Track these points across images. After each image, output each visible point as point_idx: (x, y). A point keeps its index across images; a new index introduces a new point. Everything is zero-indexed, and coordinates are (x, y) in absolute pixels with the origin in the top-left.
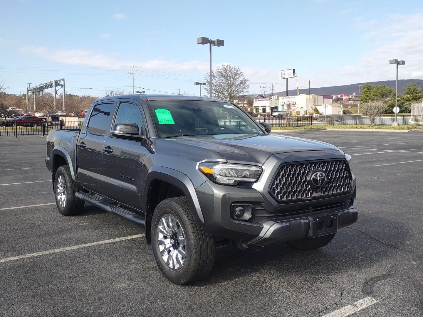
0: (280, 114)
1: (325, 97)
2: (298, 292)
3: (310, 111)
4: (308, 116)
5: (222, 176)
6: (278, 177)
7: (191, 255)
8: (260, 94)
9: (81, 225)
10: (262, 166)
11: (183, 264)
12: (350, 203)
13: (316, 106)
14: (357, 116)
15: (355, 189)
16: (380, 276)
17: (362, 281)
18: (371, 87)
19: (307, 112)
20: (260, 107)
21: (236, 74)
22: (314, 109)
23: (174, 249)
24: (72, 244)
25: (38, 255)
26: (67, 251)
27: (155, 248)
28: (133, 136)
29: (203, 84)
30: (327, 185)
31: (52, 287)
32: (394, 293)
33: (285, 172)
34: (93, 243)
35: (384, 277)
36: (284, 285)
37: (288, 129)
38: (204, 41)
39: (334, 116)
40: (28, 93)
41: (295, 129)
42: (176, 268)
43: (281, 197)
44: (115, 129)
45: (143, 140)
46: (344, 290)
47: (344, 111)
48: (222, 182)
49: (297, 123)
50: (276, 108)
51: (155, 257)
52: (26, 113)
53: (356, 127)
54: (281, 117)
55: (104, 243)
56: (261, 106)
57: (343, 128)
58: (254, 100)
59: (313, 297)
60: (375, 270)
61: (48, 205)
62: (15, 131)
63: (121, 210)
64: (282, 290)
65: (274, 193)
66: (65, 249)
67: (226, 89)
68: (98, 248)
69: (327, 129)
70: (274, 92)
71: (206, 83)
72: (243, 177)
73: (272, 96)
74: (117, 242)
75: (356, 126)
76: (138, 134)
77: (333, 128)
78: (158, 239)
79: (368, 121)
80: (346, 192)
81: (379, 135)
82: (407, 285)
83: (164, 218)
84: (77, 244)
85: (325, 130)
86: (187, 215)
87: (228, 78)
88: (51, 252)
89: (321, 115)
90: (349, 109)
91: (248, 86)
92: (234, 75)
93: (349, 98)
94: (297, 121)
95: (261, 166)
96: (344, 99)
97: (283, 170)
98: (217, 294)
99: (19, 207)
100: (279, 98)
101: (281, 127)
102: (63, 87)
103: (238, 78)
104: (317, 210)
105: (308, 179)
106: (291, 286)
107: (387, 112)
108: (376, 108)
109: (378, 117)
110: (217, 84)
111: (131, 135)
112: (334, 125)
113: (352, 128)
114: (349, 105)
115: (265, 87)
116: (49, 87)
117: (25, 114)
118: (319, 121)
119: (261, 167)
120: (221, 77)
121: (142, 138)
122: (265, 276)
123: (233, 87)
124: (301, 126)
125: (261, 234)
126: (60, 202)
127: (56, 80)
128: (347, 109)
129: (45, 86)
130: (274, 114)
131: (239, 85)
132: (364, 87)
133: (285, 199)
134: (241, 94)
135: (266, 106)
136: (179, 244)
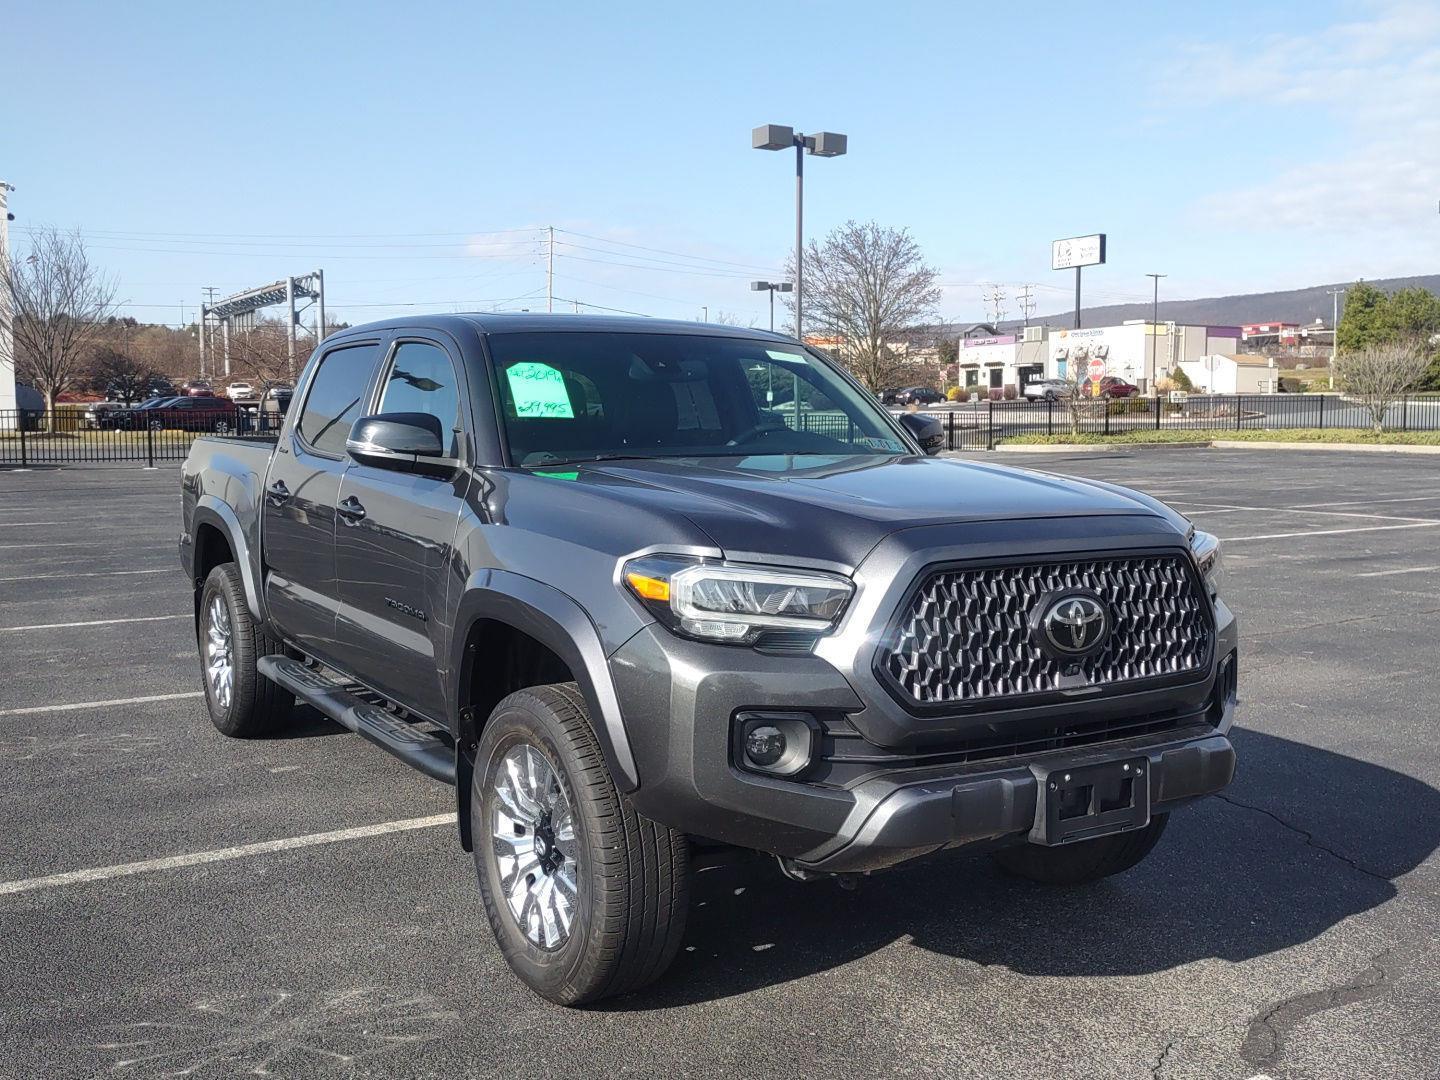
0: (1049, 391)
1: (1214, 331)
2: (997, 1048)
3: (1157, 380)
4: (1150, 397)
5: (700, 608)
6: (910, 617)
7: (594, 901)
8: (985, 321)
9: (274, 771)
10: (853, 575)
11: (570, 930)
12: (1206, 713)
13: (1179, 364)
14: (1322, 396)
15: (1233, 663)
16: (1321, 993)
17: (1250, 1012)
18: (1377, 295)
19: (1149, 383)
20: (982, 365)
21: (896, 254)
22: (1172, 372)
23: (546, 872)
24: (223, 841)
25: (96, 876)
26: (200, 866)
27: (485, 868)
28: (420, 459)
29: (780, 288)
30: (1109, 649)
31: (107, 999)
32: (1364, 1061)
33: (941, 599)
34: (296, 840)
35: (1335, 996)
36: (950, 1017)
37: (1072, 443)
38: (779, 138)
39: (1240, 397)
40: (204, 319)
41: (1097, 442)
42: (549, 946)
43: (923, 689)
44: (358, 435)
45: (457, 476)
46: (1170, 1045)
47: (1280, 379)
48: (703, 633)
49: (1107, 424)
50: (1039, 368)
51: (484, 899)
52: (194, 385)
53: (1319, 438)
54: (1050, 402)
55: (334, 839)
56: (987, 365)
57: (1270, 439)
58: (962, 342)
59: (1050, 1068)
60: (1304, 970)
61: (185, 699)
62: (147, 447)
63: (392, 724)
64: (936, 1039)
65: (897, 675)
66: (194, 858)
67: (862, 304)
68: (310, 858)
69: (1215, 443)
70: (1034, 314)
71: (791, 285)
72: (780, 614)
73: (1025, 330)
74: (381, 837)
75: (1318, 431)
76: (439, 454)
77: (1236, 439)
78: (495, 835)
79: (1362, 415)
80: (1188, 672)
81: (1396, 467)
82: (1422, 1030)
83: (512, 758)
84: (240, 839)
85: (1206, 445)
86: (585, 752)
87: (869, 265)
88: (144, 868)
89: (1196, 395)
90: (1300, 372)
91: (936, 295)
92: (889, 257)
93: (1300, 335)
94: (1107, 415)
95: (849, 574)
96: (1283, 339)
97: (934, 590)
98: (689, 1045)
99: (84, 705)
100: (1050, 334)
101: (1050, 435)
102: (319, 300)
103: (901, 266)
104: (1070, 742)
105: (1033, 624)
106: (973, 1020)
107: (1433, 385)
108: (1389, 371)
109: (1396, 403)
110: (830, 287)
111: (413, 456)
112: (1238, 428)
113: (1303, 439)
114: (1298, 360)
115: (1000, 296)
116: (272, 299)
117: (194, 391)
118: (1188, 414)
119: (851, 577)
120: (843, 263)
121: (454, 469)
122: (881, 979)
123: (885, 296)
124: (1120, 432)
125: (847, 830)
126: (216, 688)
127: (295, 277)
128: (1288, 374)
129: (260, 296)
130: (1031, 390)
131: (906, 289)
132: (1352, 298)
133: (939, 697)
134: (912, 323)
135: (1003, 364)
136: (560, 857)
